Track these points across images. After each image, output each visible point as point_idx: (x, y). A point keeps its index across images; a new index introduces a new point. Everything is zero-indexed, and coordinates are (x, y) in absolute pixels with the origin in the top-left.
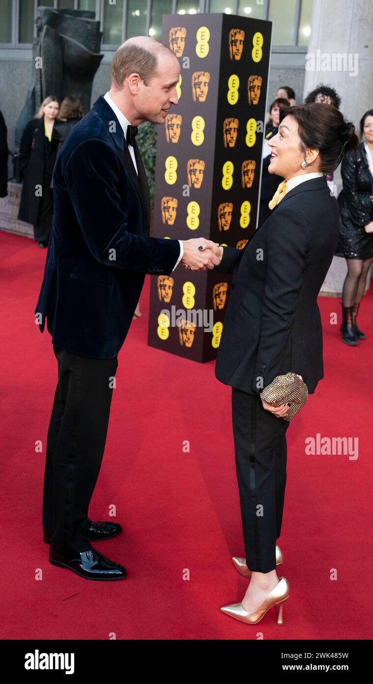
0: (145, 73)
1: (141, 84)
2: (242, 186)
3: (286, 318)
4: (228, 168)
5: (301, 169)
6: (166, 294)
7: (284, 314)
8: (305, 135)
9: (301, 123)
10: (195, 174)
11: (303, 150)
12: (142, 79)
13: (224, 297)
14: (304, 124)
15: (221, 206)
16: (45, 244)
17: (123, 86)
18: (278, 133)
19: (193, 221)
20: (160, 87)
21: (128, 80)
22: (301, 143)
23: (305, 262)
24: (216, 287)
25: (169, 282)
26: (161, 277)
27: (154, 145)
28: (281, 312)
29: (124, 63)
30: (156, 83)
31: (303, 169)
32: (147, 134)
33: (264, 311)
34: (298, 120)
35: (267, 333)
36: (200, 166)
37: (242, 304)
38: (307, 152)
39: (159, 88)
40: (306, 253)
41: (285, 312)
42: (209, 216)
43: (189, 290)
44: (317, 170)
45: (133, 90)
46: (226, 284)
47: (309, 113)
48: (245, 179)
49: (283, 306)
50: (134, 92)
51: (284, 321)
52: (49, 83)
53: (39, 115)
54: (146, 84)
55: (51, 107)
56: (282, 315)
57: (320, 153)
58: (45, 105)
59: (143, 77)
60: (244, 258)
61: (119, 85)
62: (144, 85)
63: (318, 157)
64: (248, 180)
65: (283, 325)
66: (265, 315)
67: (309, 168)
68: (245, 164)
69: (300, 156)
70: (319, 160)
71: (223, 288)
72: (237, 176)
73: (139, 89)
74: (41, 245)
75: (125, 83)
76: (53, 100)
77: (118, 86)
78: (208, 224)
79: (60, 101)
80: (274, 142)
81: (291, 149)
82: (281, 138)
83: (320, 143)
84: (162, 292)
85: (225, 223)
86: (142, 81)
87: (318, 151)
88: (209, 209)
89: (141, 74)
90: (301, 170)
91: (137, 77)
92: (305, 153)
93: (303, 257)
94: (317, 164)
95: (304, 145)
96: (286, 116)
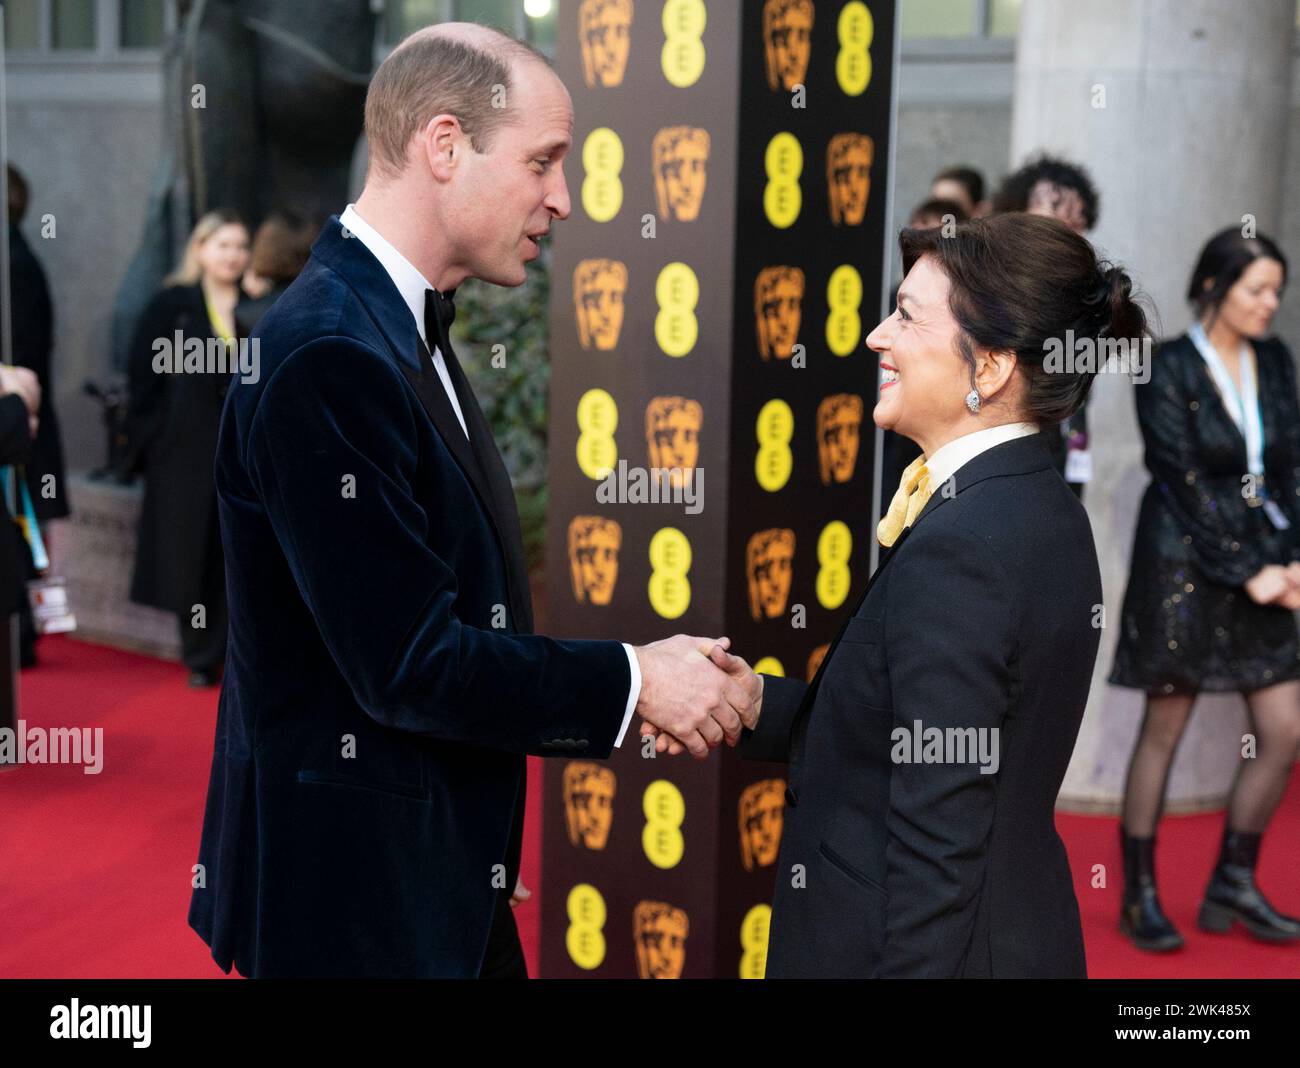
0: (475, 113)
1: (462, 148)
2: (818, 477)
3: (956, 871)
4: (775, 422)
5: (967, 415)
6: (593, 823)
7: (949, 858)
8: (971, 310)
9: (958, 276)
10: (671, 444)
11: (968, 357)
12: (465, 132)
13: (774, 827)
14: (966, 277)
15: (756, 542)
16: (212, 675)
17: (407, 159)
18: (897, 311)
19: (670, 593)
20: (523, 156)
21: (422, 139)
22: (960, 337)
23: (1008, 695)
24: (748, 795)
25: (600, 784)
26: (574, 769)
27: (546, 355)
28: (939, 852)
29: (411, 86)
30: (510, 145)
31: (973, 413)
32: (523, 321)
33: (892, 854)
34: (949, 267)
35: (901, 922)
36: (686, 418)
37: (824, 848)
38: (981, 363)
39: (518, 158)
40: (1008, 665)
41: (953, 850)
42: (720, 573)
43: (664, 806)
44: (1014, 416)
45: (439, 165)
46: (779, 786)
47: (983, 246)
48: (830, 453)
49: (944, 831)
50: (442, 172)
51: (948, 878)
52: (217, 174)
53: (186, 273)
54: (478, 148)
55: (224, 245)
56: (943, 863)
57: (1018, 363)
58: (203, 241)
59: (468, 127)
60: (820, 706)
61: (392, 160)
62: (473, 152)
63: (1017, 374)
64: (839, 458)
65: (950, 893)
66: (892, 868)
67: (990, 410)
68: (826, 406)
69: (961, 371)
70: (1018, 384)
71: (770, 798)
72: (804, 445)
73: (457, 162)
74: (199, 680)
75: (414, 150)
76: (228, 219)
77: (390, 164)
78: (719, 597)
79: (252, 224)
80: (885, 337)
81: (932, 354)
82: (904, 322)
83: (1021, 333)
84: (578, 817)
85: (771, 592)
86: (468, 137)
87: (1014, 358)
88: (720, 553)
89: (463, 115)
90: (968, 420)
91: (450, 123)
92: (973, 366)
93: (1003, 678)
94: (1013, 399)
95: (969, 340)
96: (919, 257)
